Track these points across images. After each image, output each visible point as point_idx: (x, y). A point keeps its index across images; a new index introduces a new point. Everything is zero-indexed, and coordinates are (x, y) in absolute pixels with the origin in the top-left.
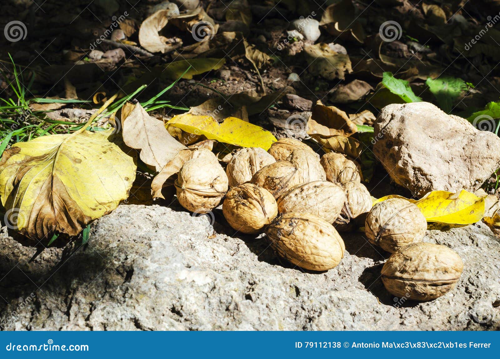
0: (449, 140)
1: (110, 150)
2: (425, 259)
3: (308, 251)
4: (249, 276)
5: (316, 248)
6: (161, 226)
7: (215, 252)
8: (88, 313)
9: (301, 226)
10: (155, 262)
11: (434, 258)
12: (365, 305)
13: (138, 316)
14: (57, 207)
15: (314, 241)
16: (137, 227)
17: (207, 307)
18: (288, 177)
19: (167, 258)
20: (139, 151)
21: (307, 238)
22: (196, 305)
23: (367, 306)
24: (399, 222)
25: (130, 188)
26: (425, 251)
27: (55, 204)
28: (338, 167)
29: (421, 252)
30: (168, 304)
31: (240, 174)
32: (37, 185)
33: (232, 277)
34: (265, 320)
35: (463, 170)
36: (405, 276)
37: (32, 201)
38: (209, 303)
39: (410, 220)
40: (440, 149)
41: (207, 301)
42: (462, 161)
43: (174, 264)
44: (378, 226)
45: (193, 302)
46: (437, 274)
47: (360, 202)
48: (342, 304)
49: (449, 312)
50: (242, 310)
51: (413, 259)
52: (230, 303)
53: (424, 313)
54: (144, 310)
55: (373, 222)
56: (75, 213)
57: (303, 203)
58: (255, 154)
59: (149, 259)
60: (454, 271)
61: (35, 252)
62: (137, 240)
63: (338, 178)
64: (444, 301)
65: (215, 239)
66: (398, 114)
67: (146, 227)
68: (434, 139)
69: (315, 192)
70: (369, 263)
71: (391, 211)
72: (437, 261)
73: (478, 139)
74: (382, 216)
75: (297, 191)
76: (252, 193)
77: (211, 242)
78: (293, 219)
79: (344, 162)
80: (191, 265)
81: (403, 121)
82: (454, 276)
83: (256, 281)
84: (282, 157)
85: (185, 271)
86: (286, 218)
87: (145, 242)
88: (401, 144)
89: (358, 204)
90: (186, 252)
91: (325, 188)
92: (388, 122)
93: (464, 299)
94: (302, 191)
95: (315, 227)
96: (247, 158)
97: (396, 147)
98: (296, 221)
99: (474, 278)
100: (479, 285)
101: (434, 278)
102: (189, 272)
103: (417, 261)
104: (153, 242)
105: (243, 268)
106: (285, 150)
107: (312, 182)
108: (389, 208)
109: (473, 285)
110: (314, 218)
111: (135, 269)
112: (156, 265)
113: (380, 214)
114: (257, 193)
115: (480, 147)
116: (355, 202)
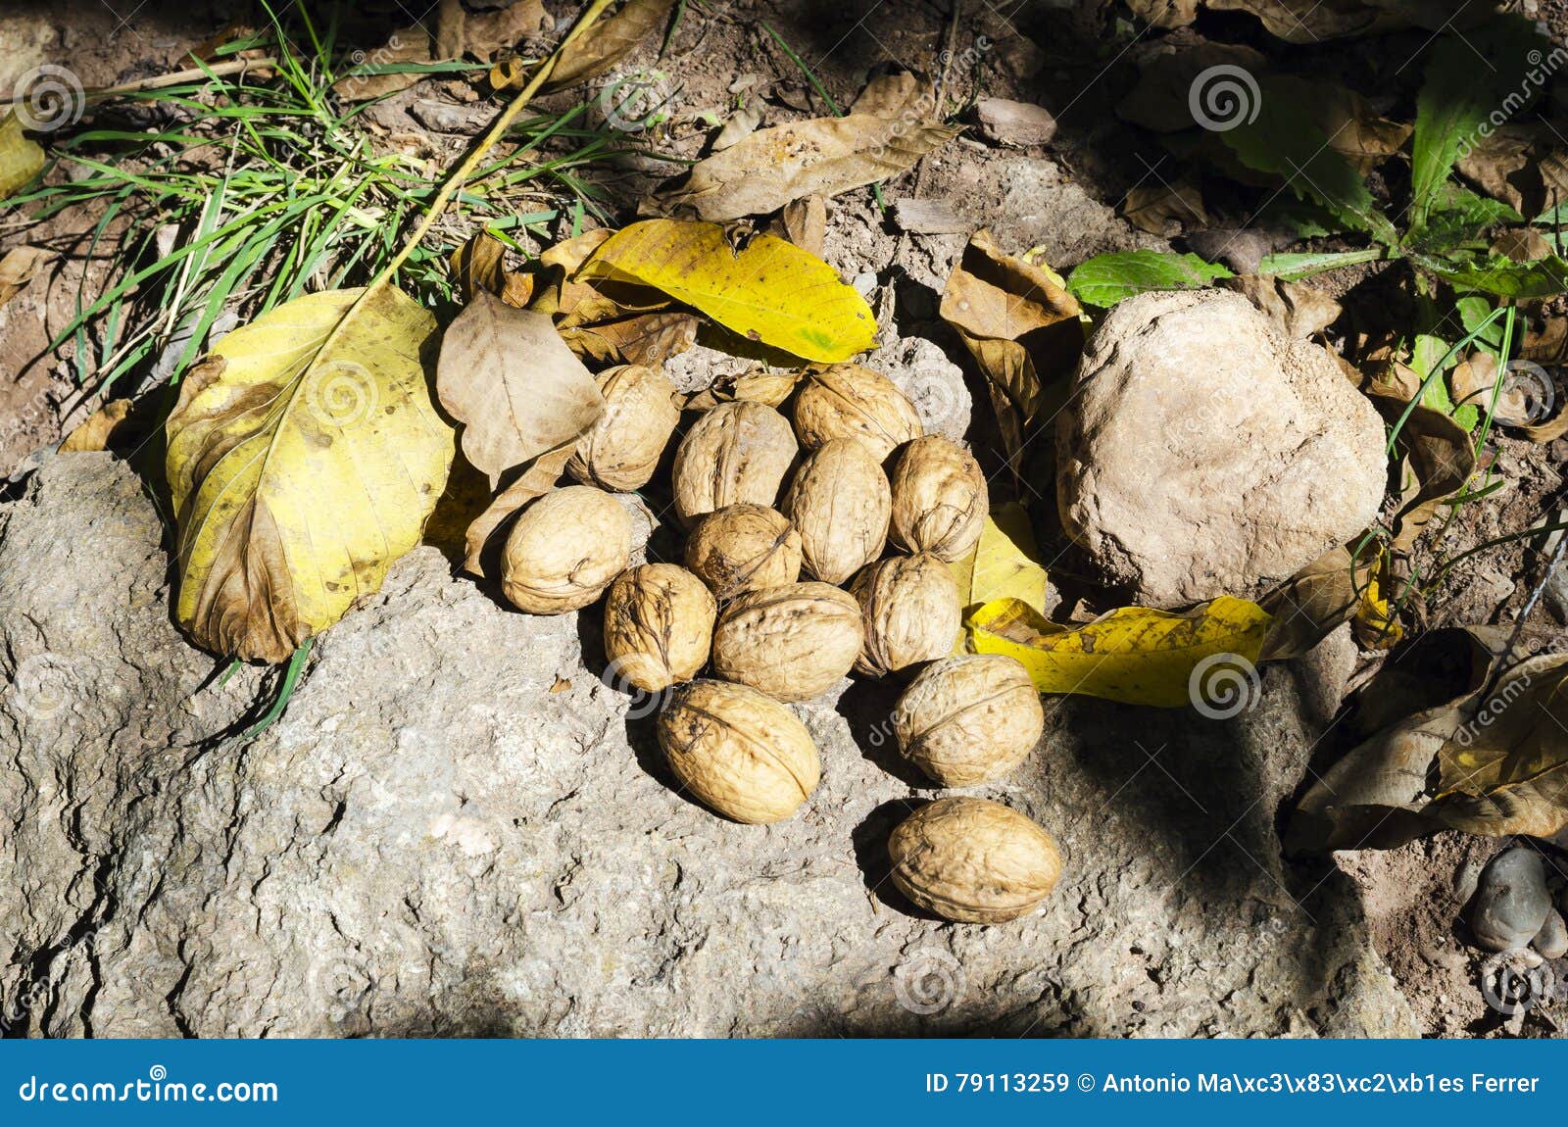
0: (1212, 471)
1: (406, 401)
2: (959, 858)
3: (716, 790)
4: (573, 843)
5: (732, 790)
6: (447, 669)
7: (539, 751)
8: (257, 877)
9: (711, 739)
10: (391, 790)
11: (980, 859)
12: (818, 923)
13: (336, 912)
14: (255, 583)
15: (730, 777)
16: (397, 664)
17: (470, 908)
18: (756, 562)
19: (422, 777)
20: (463, 426)
21: (717, 768)
22: (445, 906)
23: (824, 923)
24: (953, 739)
25: (430, 512)
26: (967, 840)
27: (251, 577)
28: (920, 500)
29: (959, 838)
30: (396, 893)
31: (689, 490)
32: (224, 513)
33: (536, 843)
34: (573, 956)
35: (1235, 547)
36: (915, 878)
37: (211, 555)
38: (476, 902)
39: (981, 736)
40: (1181, 496)
41: (472, 895)
42: (1235, 527)
43: (434, 794)
44: (909, 732)
45: (443, 896)
46: (981, 893)
47: (912, 637)
48: (766, 916)
49: (1009, 960)
50: (529, 931)
51: (936, 851)
52: (512, 910)
53: (953, 952)
54: (350, 901)
55: (903, 719)
56: (282, 612)
57: (755, 653)
58: (735, 442)
59: (383, 782)
60: (1026, 890)
61: (212, 668)
62: (387, 709)
63: (915, 530)
64: (1012, 928)
65: (567, 693)
66: (1127, 352)
67: (416, 667)
68: (1177, 460)
69: (787, 631)
70: (895, 789)
71: (941, 706)
72: (986, 867)
73: (1288, 476)
74: (920, 714)
75: (753, 617)
76: (649, 613)
77: (540, 721)
78: (702, 712)
79: (944, 485)
80: (470, 796)
81: (1124, 383)
82: (1023, 899)
83: (586, 855)
84: (820, 426)
85: (448, 817)
86: (691, 708)
87: (395, 723)
88: (1088, 460)
89: (908, 641)
90: (468, 762)
91: (811, 624)
92: (1101, 363)
93: (1068, 924)
94: (762, 620)
95: (741, 743)
96: (713, 449)
97: (1079, 465)
98: (705, 722)
99: (1111, 877)
100: (1112, 900)
101: (970, 901)
102: (458, 817)
103: (943, 857)
104: (404, 731)
105: (570, 819)
106: (831, 410)
107: (790, 597)
108: (940, 698)
109: (1101, 894)
110: (751, 717)
111: (349, 805)
112: (393, 798)
113: (919, 706)
114: (662, 610)
115: (1285, 502)
116: (902, 637)
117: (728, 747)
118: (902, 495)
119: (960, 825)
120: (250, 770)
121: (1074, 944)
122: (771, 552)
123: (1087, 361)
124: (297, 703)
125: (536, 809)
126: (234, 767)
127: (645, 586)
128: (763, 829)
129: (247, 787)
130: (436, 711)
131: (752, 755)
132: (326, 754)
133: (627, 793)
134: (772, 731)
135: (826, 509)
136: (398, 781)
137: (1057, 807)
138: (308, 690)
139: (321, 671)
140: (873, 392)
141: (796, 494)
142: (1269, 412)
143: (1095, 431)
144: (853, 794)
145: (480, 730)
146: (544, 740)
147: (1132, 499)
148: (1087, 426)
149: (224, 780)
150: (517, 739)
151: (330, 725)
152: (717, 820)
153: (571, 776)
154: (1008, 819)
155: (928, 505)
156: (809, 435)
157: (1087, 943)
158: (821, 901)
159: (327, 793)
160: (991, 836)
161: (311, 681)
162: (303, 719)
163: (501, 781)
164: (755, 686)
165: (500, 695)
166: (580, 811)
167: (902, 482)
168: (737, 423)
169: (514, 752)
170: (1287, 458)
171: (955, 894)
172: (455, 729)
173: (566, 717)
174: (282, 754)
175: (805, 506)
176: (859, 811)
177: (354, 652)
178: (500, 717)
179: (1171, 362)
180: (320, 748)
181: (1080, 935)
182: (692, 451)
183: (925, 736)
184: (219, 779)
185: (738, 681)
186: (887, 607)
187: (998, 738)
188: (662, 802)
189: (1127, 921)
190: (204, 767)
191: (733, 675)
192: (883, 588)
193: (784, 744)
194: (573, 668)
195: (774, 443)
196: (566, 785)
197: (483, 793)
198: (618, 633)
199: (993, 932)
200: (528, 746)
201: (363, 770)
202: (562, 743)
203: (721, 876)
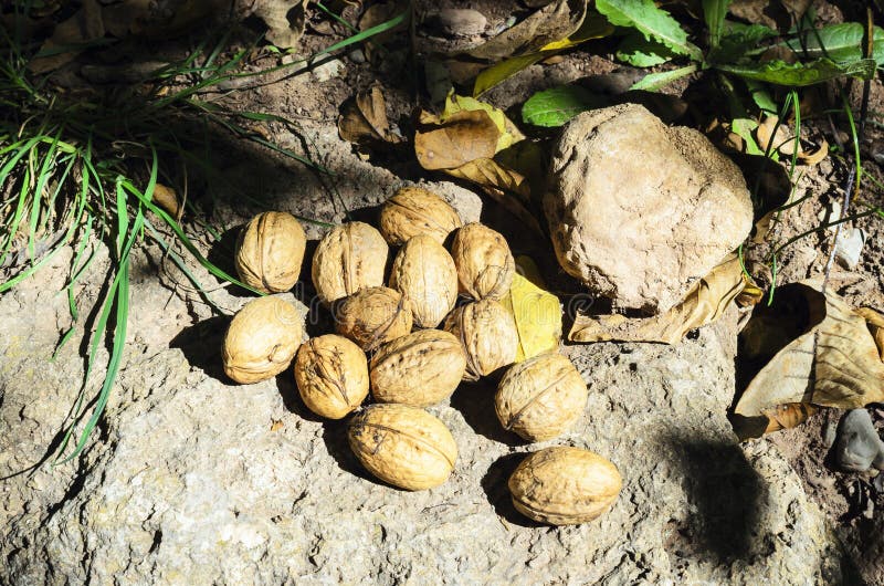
0: (650, 217)
2: (561, 487)
3: (397, 474)
4: (314, 526)
5: (409, 472)
6: (204, 429)
7: (276, 470)
9: (390, 443)
10: (189, 516)
11: (574, 485)
15: (406, 464)
16: (170, 432)
18: (388, 323)
19: (207, 503)
21: (396, 460)
26: (563, 474)
28: (475, 265)
29: (558, 474)
31: (328, 285)
33: (291, 531)
35: (671, 262)
38: (261, 577)
39: (555, 407)
40: (634, 235)
41: (257, 573)
42: (670, 249)
43: (217, 513)
44: (508, 413)
45: (239, 578)
46: (577, 506)
47: (494, 352)
48: (444, 547)
51: (545, 485)
52: (286, 578)
53: (562, 544)
55: (503, 406)
57: (401, 382)
58: (351, 249)
59: (183, 512)
60: (603, 499)
62: (171, 463)
63: (475, 284)
64: (596, 522)
65: (282, 430)
66: (582, 151)
67: (183, 431)
68: (627, 214)
69: (420, 364)
70: (501, 450)
71: (527, 393)
72: (578, 489)
73: (697, 213)
74: (514, 401)
75: (395, 359)
76: (328, 369)
77: (271, 451)
78: (379, 427)
79: (488, 253)
80: (240, 509)
81: (585, 171)
82: (603, 504)
83: (324, 532)
84: (399, 230)
85: (230, 526)
86: (371, 425)
87: (180, 471)
88: (573, 223)
89: (491, 356)
90: (233, 487)
91: (434, 358)
92: (566, 161)
93: (626, 512)
94: (401, 360)
95: (409, 442)
96: (339, 256)
97: (566, 226)
98: (383, 432)
99: (647, 478)
100: (651, 492)
101: (573, 512)
102: (236, 525)
103: (550, 488)
104: (187, 476)
105: (308, 511)
106: (403, 218)
107: (416, 342)
108: (525, 389)
109: (643, 490)
110: (410, 423)
111: (164, 532)
112: (191, 521)
113: (512, 397)
114: (336, 366)
115: (698, 229)
116: (487, 354)
117: (401, 447)
118: (463, 264)
119: (556, 466)
120: (91, 521)
121: (635, 524)
122: (396, 315)
123: (556, 161)
124: (111, 470)
125: (285, 508)
126: (78, 520)
127: (321, 352)
128: (427, 492)
129: (91, 532)
130: (205, 459)
131: (417, 448)
132: (140, 501)
133: (337, 487)
134: (425, 430)
135: (421, 282)
136: (192, 510)
137: (603, 441)
138: (116, 460)
139: (122, 447)
140: (427, 203)
141: (398, 276)
142: (676, 175)
143: (573, 204)
144: (476, 457)
145: (234, 465)
146: (277, 463)
147: (604, 242)
148: (567, 202)
149: (74, 530)
150: (259, 466)
151: (137, 481)
152: (397, 492)
153: (299, 482)
154: (584, 456)
155: (481, 268)
156: (392, 237)
157: (643, 522)
158: (474, 530)
159: (146, 526)
160: (577, 469)
161: (117, 454)
162: (118, 480)
163: (257, 495)
164: (405, 403)
165: (243, 439)
166: (313, 504)
167: (461, 256)
168: (350, 238)
169: (260, 475)
170: (694, 202)
171: (562, 510)
172: (220, 466)
173: (285, 445)
174: (110, 505)
175: (406, 282)
176: (482, 468)
177: (140, 430)
178: (246, 454)
179: (612, 154)
180: (135, 497)
181: (636, 518)
182: (324, 259)
183: (519, 414)
184: (69, 530)
185: (393, 402)
186: (474, 338)
187: (565, 406)
188: (361, 487)
189: (664, 504)
190: (56, 523)
191: (389, 398)
192: (468, 325)
193: (435, 437)
194: (280, 411)
195: (375, 246)
196: (298, 489)
197: (247, 506)
198: (309, 385)
199: (584, 527)
200: (268, 469)
201: (168, 507)
202: (290, 462)
203: (410, 528)
